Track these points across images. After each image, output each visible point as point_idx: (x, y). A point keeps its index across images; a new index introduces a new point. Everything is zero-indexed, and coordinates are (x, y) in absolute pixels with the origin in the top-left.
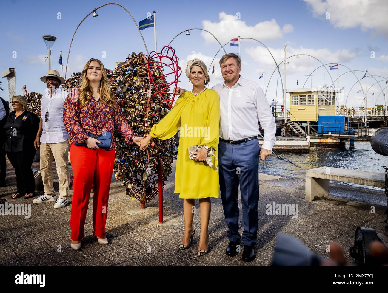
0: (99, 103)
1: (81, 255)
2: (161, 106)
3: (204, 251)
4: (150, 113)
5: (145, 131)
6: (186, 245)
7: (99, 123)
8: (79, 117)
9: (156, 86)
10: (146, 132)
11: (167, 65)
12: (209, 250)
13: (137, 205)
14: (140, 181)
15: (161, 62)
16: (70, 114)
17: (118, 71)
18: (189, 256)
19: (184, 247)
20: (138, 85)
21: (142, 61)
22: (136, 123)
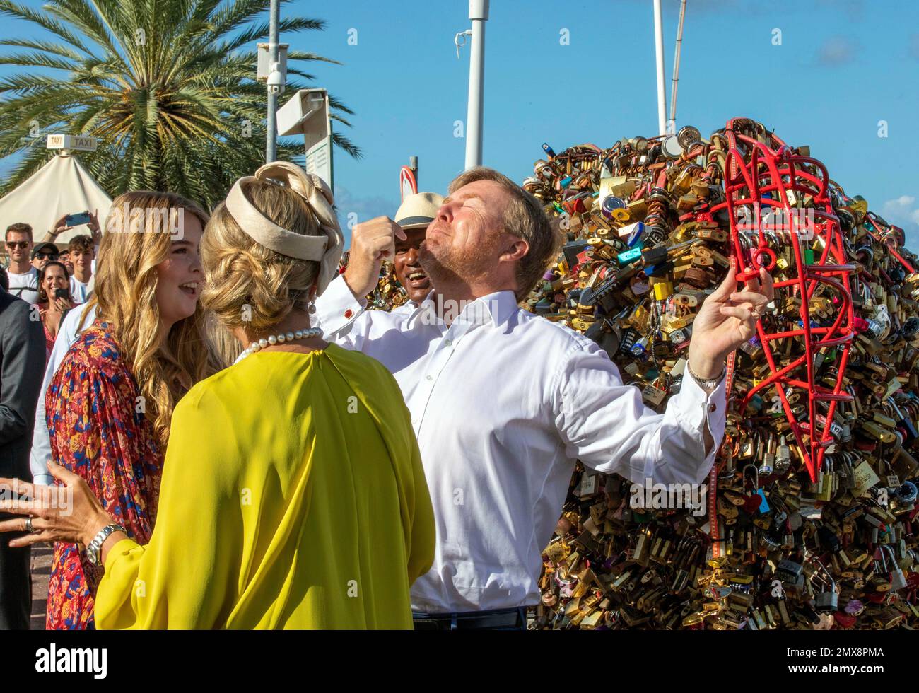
20: (668, 334)
21: (704, 188)
22: (659, 541)
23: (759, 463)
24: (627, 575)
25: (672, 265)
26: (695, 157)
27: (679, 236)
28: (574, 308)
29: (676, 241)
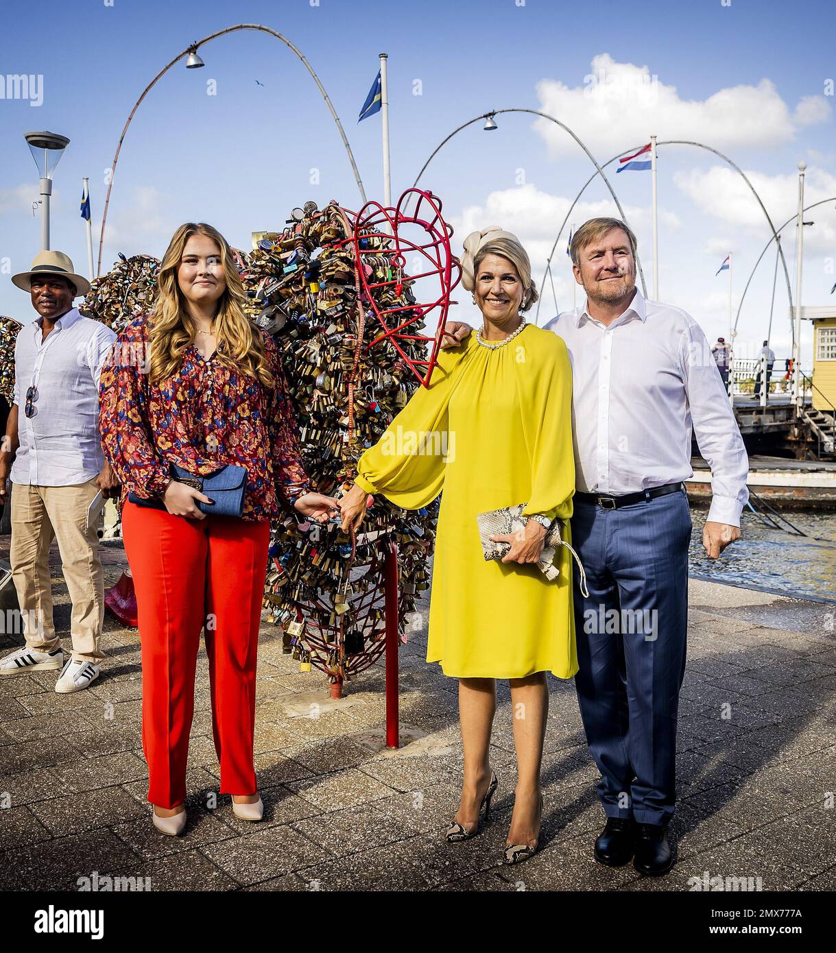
0: (210, 368)
1: (136, 854)
2: (397, 377)
3: (524, 847)
4: (358, 401)
5: (344, 458)
6: (468, 825)
7: (208, 431)
8: (145, 414)
9: (382, 315)
10: (347, 462)
11: (415, 248)
12: (542, 844)
13: (317, 685)
14: (327, 612)
15: (396, 238)
16: (118, 401)
17: (258, 263)
18: (476, 861)
19: (461, 832)
21: (337, 230)
23: (375, 384)
25: (323, 273)
27: (324, 256)
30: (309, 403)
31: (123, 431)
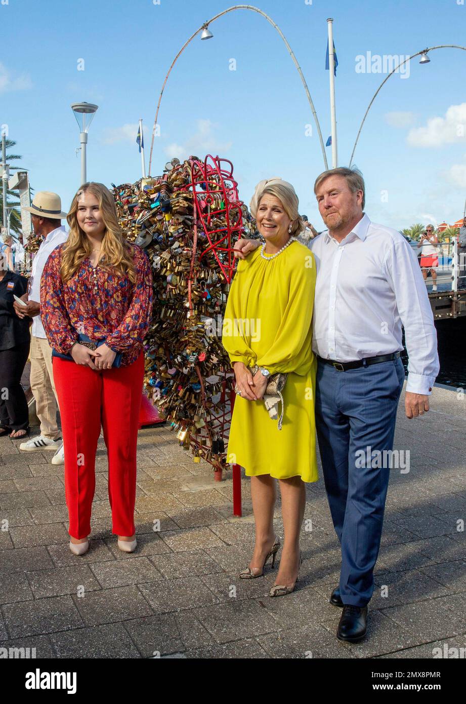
0: (95, 273)
3: (284, 587)
4: (194, 292)
6: (255, 569)
8: (62, 301)
9: (209, 234)
20: (171, 233)
21: (183, 179)
22: (170, 310)
23: (206, 280)
24: (157, 325)
25: (172, 207)
26: (178, 169)
27: (174, 197)
28: (134, 227)
29: (173, 198)
30: (165, 292)
31: (49, 312)
